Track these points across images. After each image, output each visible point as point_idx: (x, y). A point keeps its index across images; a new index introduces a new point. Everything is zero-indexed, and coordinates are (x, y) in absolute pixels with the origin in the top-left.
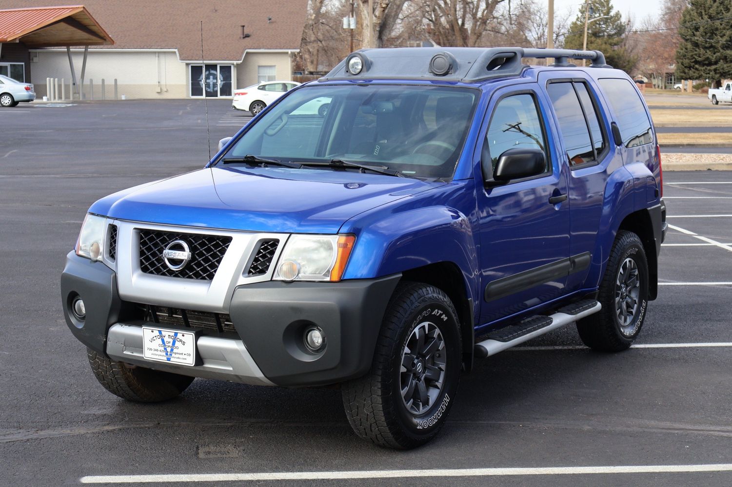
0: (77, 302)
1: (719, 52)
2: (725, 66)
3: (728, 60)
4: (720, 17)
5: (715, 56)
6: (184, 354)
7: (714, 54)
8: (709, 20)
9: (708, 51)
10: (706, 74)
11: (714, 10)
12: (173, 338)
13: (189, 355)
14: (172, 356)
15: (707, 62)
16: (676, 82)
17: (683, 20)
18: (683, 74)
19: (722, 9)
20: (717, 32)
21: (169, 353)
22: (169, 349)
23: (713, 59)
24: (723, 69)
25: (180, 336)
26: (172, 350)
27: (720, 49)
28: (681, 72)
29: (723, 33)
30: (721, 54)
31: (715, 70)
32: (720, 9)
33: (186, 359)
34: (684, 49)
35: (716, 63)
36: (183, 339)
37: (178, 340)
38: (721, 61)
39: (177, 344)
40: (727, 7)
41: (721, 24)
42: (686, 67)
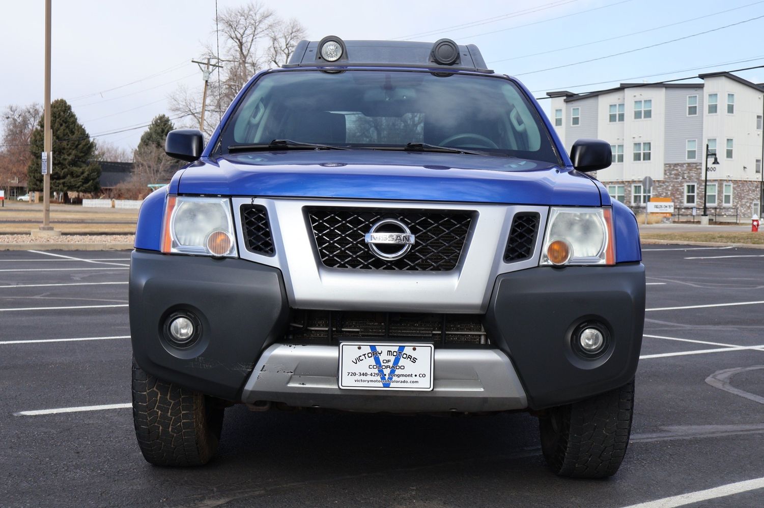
0: (175, 322)
1: (67, 168)
2: (72, 180)
3: (75, 175)
4: (67, 138)
5: (63, 171)
6: (413, 376)
7: (63, 169)
8: (57, 141)
9: (57, 167)
10: (56, 186)
11: (61, 132)
12: (395, 354)
13: (424, 376)
14: (393, 380)
15: (56, 177)
16: (18, 194)
17: (34, 140)
18: (35, 186)
19: (68, 132)
20: (65, 151)
21: (387, 377)
22: (387, 371)
23: (62, 174)
24: (70, 182)
25: (408, 350)
26: (392, 372)
27: (67, 165)
28: (34, 185)
29: (69, 152)
30: (68, 170)
31: (64, 183)
32: (66, 132)
33: (417, 382)
34: (35, 164)
35: (64, 177)
36: (414, 354)
37: (405, 356)
38: (69, 176)
39: (402, 362)
40: (72, 130)
41: (68, 145)
42: (37, 180)
